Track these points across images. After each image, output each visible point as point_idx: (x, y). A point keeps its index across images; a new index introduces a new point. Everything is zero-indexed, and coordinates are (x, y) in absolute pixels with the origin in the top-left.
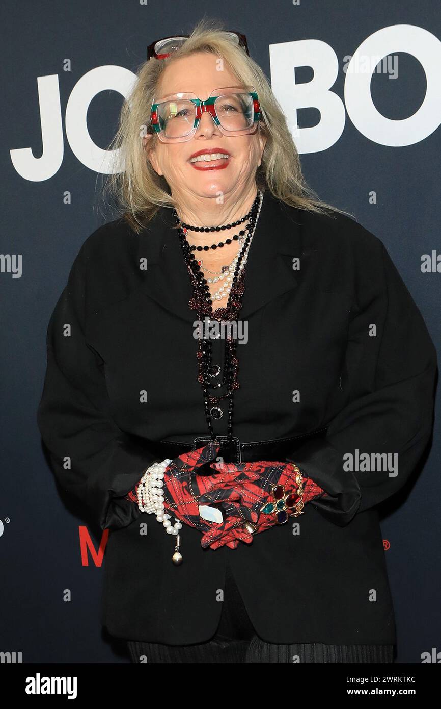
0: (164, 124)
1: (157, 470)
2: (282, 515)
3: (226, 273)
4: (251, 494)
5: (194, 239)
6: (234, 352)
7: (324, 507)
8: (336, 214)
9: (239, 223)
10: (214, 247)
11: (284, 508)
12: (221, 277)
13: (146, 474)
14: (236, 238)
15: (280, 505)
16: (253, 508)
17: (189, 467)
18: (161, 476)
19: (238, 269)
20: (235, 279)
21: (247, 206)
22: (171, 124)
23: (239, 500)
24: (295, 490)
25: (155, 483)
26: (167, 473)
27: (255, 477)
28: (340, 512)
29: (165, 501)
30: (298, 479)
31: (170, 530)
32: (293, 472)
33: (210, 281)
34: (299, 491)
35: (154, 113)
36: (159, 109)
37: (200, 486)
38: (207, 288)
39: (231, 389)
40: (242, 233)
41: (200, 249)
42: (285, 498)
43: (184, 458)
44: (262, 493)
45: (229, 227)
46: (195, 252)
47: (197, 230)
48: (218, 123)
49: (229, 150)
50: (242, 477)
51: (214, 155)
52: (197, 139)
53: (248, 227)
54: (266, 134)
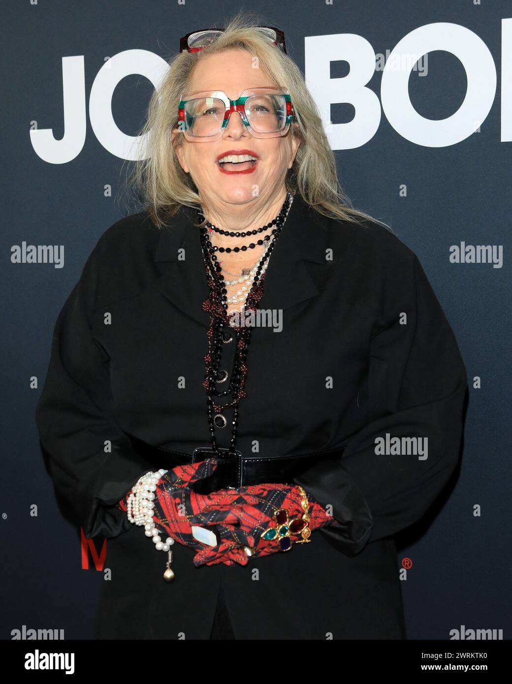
0: (191, 121)
1: (149, 480)
2: (285, 541)
3: (246, 277)
4: (251, 517)
5: (216, 240)
6: (244, 359)
7: (332, 534)
9: (265, 228)
10: (237, 250)
11: (288, 534)
12: (241, 280)
13: (138, 484)
14: (260, 243)
15: (283, 531)
16: (251, 533)
17: (183, 482)
18: (153, 488)
19: (258, 273)
20: (254, 284)
21: (274, 211)
23: (237, 524)
24: (300, 515)
25: (146, 495)
26: (160, 486)
27: (255, 501)
28: (349, 541)
29: (155, 515)
30: (304, 503)
31: (159, 546)
32: (298, 496)
33: (228, 283)
34: (304, 517)
35: (181, 109)
36: (187, 105)
37: (194, 505)
38: (225, 291)
39: (237, 397)
40: (268, 238)
41: (222, 250)
42: (288, 524)
43: (178, 471)
44: (263, 517)
45: (255, 232)
46: (217, 254)
47: (222, 232)
48: (248, 124)
49: (258, 153)
50: (240, 500)
51: (241, 156)
52: (225, 139)
53: (274, 232)
54: (298, 135)
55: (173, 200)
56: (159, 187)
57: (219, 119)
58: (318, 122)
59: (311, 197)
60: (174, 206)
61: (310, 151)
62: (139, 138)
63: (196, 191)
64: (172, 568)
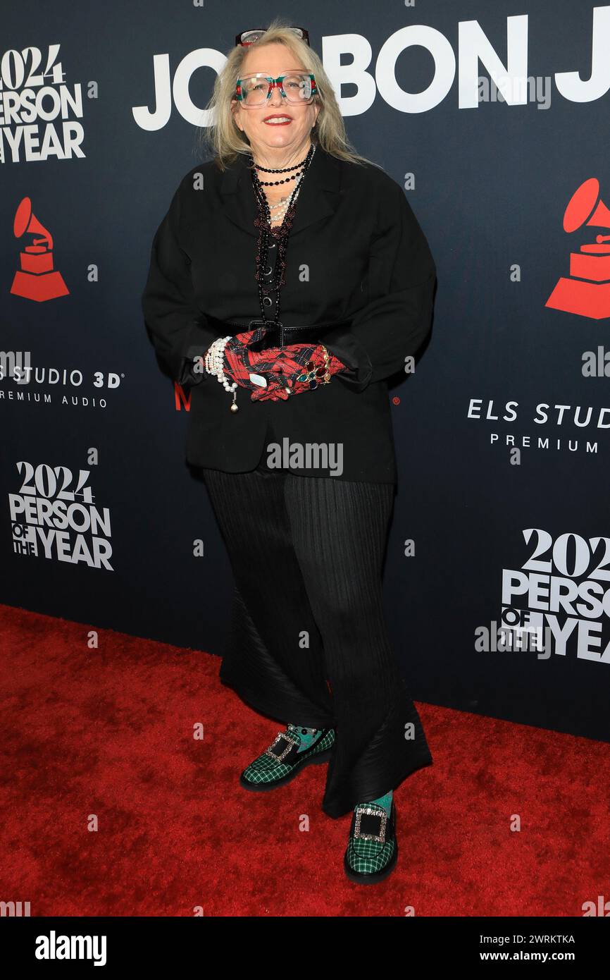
0: (245, 95)
1: (220, 343)
2: (313, 383)
3: (284, 203)
4: (289, 367)
5: (263, 177)
6: (283, 258)
7: (343, 377)
8: (368, 165)
9: (296, 168)
10: (277, 183)
11: (315, 378)
12: (280, 205)
13: (212, 347)
14: (293, 178)
15: (312, 376)
16: (290, 377)
17: (243, 344)
18: (223, 349)
19: (293, 199)
20: (290, 207)
21: (303, 155)
22: (251, 94)
23: (280, 371)
24: (323, 365)
25: (218, 354)
26: (227, 348)
27: (292, 355)
28: (357, 382)
29: (224, 367)
30: (326, 357)
31: (228, 389)
32: (322, 352)
33: (271, 207)
34: (326, 366)
35: (238, 86)
36: (242, 83)
37: (251, 359)
38: (269, 213)
39: (279, 284)
40: (298, 174)
41: (267, 184)
42: (315, 371)
43: (239, 337)
44: (298, 367)
45: (289, 170)
46: (263, 187)
47: (266, 171)
48: (285, 96)
49: (292, 116)
50: (282, 355)
51: (280, 119)
52: (269, 107)
53: (303, 170)
54: (319, 104)
55: (232, 151)
56: (223, 141)
57: (264, 93)
58: (332, 94)
59: (328, 147)
60: (233, 156)
61: (327, 115)
62: (206, 111)
63: (248, 143)
64: (236, 404)
